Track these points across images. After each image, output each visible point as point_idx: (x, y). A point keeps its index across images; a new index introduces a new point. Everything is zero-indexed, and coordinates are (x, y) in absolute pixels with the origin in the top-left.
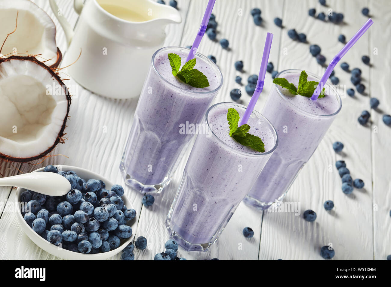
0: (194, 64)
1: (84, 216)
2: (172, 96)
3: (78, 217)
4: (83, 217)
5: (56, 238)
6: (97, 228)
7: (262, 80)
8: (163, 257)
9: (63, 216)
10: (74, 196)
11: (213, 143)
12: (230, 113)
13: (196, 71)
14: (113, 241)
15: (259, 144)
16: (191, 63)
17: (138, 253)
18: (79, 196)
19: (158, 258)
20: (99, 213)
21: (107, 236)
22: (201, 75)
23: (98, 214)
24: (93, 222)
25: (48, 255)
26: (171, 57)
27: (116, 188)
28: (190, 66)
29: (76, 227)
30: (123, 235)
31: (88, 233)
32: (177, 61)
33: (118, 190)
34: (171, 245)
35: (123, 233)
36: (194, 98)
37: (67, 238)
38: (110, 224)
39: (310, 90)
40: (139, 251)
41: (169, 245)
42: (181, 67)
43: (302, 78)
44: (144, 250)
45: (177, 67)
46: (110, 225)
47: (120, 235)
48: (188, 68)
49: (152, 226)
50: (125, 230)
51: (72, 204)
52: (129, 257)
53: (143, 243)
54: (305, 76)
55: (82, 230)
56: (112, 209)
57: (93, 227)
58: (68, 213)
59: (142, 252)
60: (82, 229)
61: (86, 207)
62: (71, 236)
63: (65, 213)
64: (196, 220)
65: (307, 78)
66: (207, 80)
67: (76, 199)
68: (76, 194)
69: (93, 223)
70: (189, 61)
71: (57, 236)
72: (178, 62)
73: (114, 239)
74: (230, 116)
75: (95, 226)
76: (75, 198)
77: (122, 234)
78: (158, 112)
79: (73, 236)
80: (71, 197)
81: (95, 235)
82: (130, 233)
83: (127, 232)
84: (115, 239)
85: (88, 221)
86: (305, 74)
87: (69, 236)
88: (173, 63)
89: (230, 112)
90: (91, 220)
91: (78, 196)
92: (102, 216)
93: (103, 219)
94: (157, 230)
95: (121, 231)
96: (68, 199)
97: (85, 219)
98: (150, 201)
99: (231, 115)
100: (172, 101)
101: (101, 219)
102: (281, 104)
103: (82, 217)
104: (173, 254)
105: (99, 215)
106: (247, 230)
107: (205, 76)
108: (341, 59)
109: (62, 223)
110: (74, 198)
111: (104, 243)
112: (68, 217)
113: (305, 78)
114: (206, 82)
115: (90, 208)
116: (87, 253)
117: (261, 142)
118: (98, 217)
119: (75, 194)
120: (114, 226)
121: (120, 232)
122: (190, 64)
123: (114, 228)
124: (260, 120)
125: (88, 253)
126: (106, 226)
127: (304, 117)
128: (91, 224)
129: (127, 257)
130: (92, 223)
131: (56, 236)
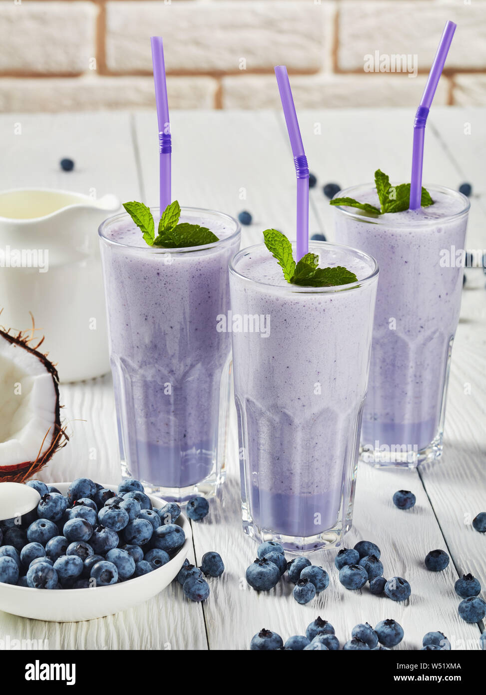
0: (178, 211)
1: (81, 523)
2: (158, 274)
3: (71, 530)
4: (81, 526)
5: (44, 575)
6: (114, 540)
7: (301, 154)
8: (262, 565)
9: (44, 543)
10: (51, 503)
11: (262, 299)
12: (270, 239)
13: (186, 226)
14: (154, 558)
15: (345, 276)
16: (172, 210)
17: (213, 583)
18: (60, 500)
19: (253, 570)
20: (108, 514)
21: (139, 551)
22: (197, 230)
23: (106, 517)
24: (104, 532)
25: (44, 632)
26: (131, 209)
27: (126, 484)
28: (171, 218)
29: (75, 548)
30: (169, 540)
31: (102, 552)
32: (144, 216)
33: (130, 486)
34: (268, 548)
35: (167, 537)
36: (199, 259)
37: (65, 568)
38: (136, 527)
39: (402, 200)
40: (213, 580)
41: (265, 550)
42: (157, 225)
43: (380, 183)
44: (222, 575)
45: (148, 227)
46: (138, 528)
47: (162, 543)
48: (170, 223)
49: (222, 543)
50: (168, 530)
51: (51, 519)
52: (198, 585)
53: (215, 561)
54: (385, 179)
55: (88, 552)
56: (130, 504)
57: (106, 539)
58: (51, 535)
59: (220, 579)
60: (87, 550)
61: (79, 511)
62: (71, 562)
63: (46, 537)
64: (295, 464)
65: (388, 180)
66: (212, 233)
67: (56, 506)
68: (54, 498)
69: (104, 534)
70: (167, 209)
71: (46, 571)
72: (147, 218)
73: (154, 553)
74: (272, 244)
75: (110, 536)
76: (54, 504)
77: (166, 540)
78: (147, 316)
79: (75, 561)
80: (45, 507)
81: (115, 552)
82: (180, 533)
83: (175, 533)
84: (158, 552)
85: (94, 534)
86: (383, 175)
87: (67, 563)
88: (138, 219)
89: (268, 237)
90: (99, 531)
91: (58, 500)
92: (115, 517)
93: (119, 521)
94: (234, 546)
95: (163, 535)
96: (43, 513)
97: (86, 530)
98: (201, 505)
99: (273, 242)
100: (164, 282)
101: (117, 522)
102: (360, 233)
103: (79, 526)
104: (278, 557)
105: (109, 518)
106: (400, 494)
107: (204, 228)
108: (430, 110)
109: (48, 554)
110: (52, 506)
111: (139, 563)
112: (52, 543)
113: (386, 181)
114: (211, 236)
115: (87, 512)
116: (111, 582)
117: (347, 273)
118: (109, 523)
119: (52, 499)
120: (146, 529)
121: (162, 537)
122: (170, 214)
123: (147, 533)
124: (331, 252)
125: (115, 583)
126: (130, 534)
127: (410, 233)
128: (100, 536)
129: (193, 586)
130: (102, 534)
131: (42, 570)
